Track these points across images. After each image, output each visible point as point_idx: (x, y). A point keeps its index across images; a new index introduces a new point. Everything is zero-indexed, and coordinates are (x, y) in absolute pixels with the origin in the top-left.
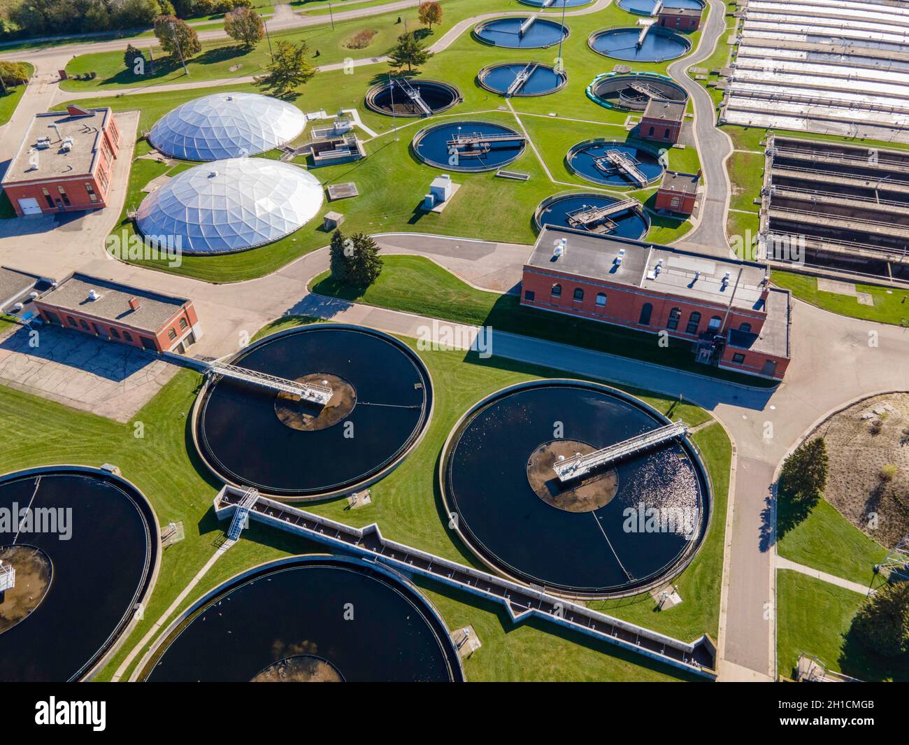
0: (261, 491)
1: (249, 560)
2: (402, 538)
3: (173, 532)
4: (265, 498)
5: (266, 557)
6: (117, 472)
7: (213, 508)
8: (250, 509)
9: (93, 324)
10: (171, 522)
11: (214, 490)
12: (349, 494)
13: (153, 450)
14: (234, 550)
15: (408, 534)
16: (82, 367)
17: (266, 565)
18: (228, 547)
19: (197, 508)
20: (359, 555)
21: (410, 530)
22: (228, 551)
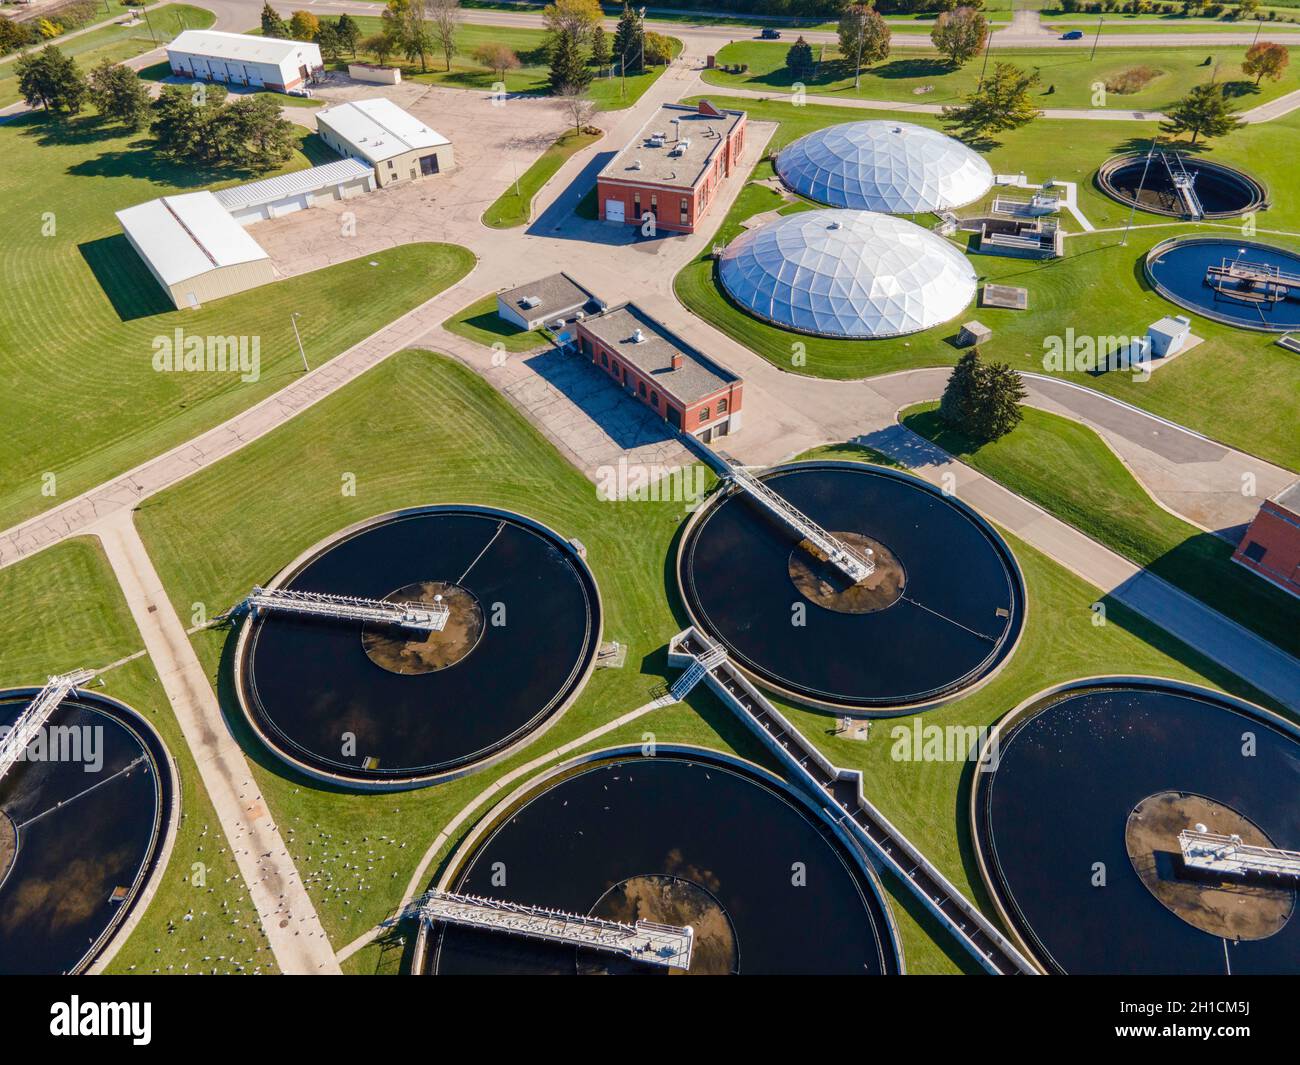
0: (731, 654)
1: (683, 733)
2: (891, 812)
3: (612, 653)
4: (733, 667)
5: (704, 741)
6: (583, 555)
7: (667, 647)
8: (708, 671)
9: (625, 371)
10: (617, 641)
11: (677, 627)
12: (842, 715)
13: (630, 546)
14: (670, 711)
15: (901, 810)
16: (594, 416)
17: (701, 750)
18: (665, 704)
19: (650, 638)
20: (822, 802)
21: (906, 806)
22: (663, 708)
